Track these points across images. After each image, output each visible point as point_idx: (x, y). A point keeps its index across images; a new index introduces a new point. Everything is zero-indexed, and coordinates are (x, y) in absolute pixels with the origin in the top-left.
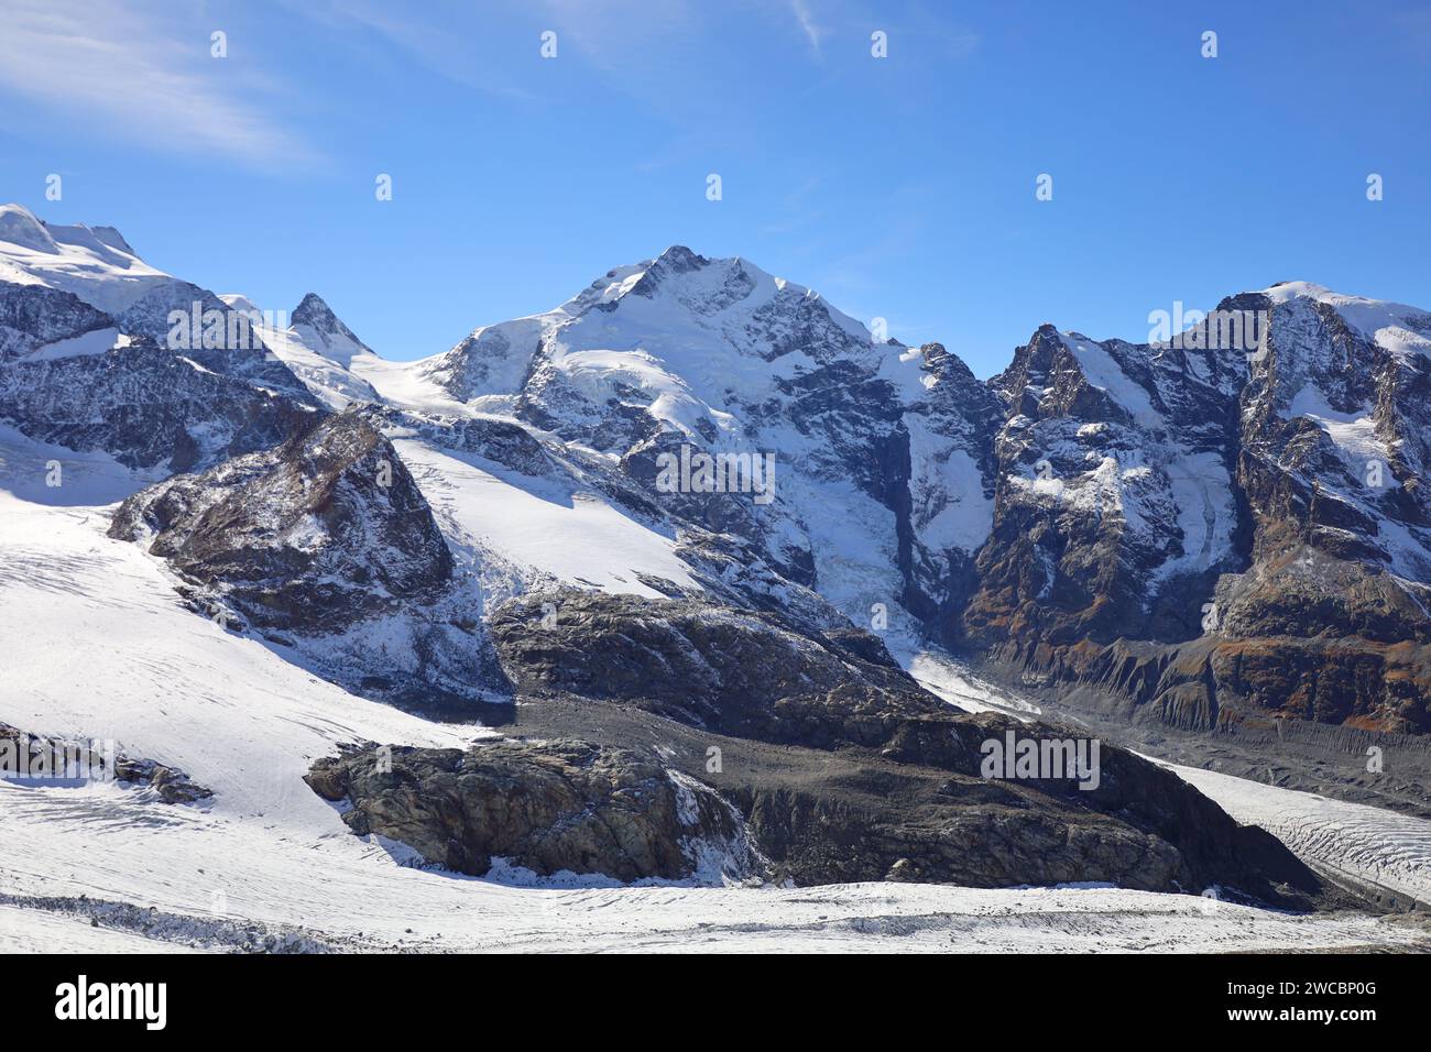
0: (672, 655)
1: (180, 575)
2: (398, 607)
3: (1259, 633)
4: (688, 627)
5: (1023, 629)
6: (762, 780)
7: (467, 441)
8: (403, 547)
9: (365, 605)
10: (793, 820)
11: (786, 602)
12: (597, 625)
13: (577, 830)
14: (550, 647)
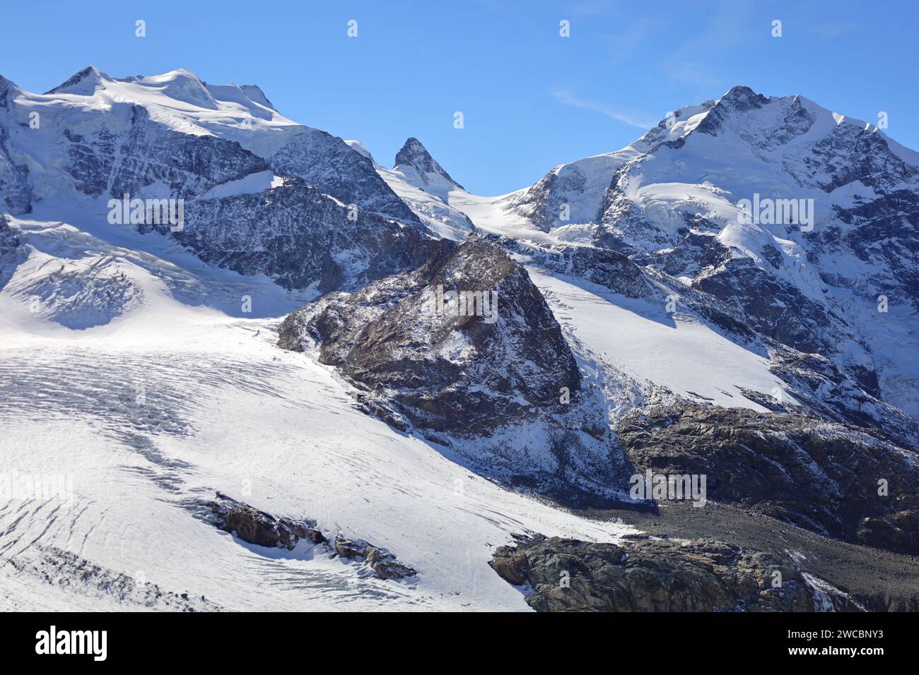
0: (792, 466)
1: (350, 382)
2: (536, 414)
6: (893, 588)
7: (575, 266)
8: (539, 361)
9: (508, 411)
11: (877, 418)
12: (718, 435)
14: (677, 455)
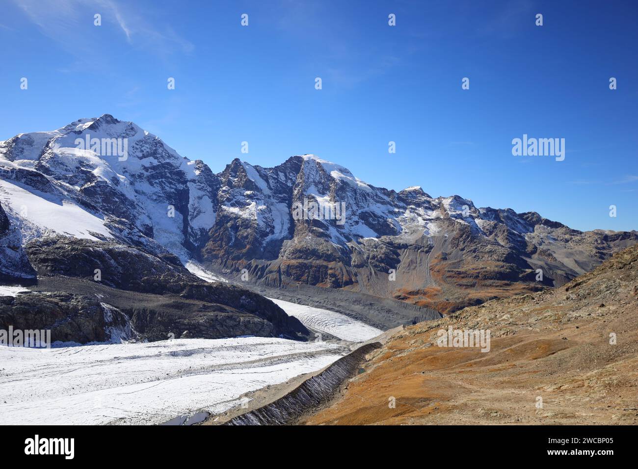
0: (103, 261)
3: (295, 258)
4: (110, 251)
5: (224, 255)
6: (137, 305)
7: (17, 177)
10: (148, 319)
11: (145, 243)
12: (72, 250)
13: (63, 326)
14: (53, 257)
